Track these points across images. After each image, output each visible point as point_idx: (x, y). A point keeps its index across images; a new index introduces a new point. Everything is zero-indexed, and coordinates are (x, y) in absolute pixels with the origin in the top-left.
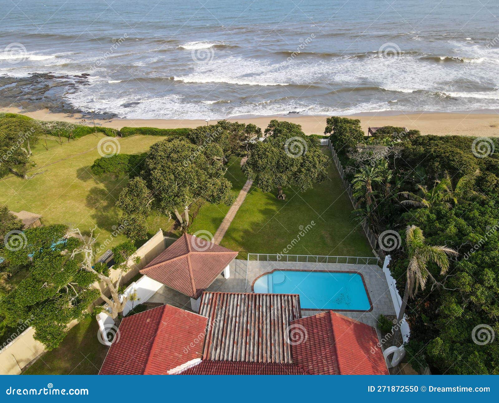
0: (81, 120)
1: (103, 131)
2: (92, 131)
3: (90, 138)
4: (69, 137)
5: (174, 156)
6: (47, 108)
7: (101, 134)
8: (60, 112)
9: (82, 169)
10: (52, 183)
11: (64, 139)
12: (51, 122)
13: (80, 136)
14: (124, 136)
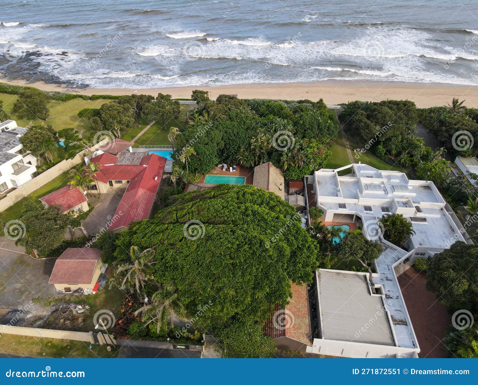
0: (66, 89)
1: (81, 97)
2: (75, 97)
3: (75, 101)
4: (63, 100)
5: (110, 109)
6: (43, 80)
7: (80, 99)
8: (52, 83)
9: (72, 117)
10: (59, 123)
11: (60, 102)
12: (52, 92)
13: (69, 100)
14: (93, 100)
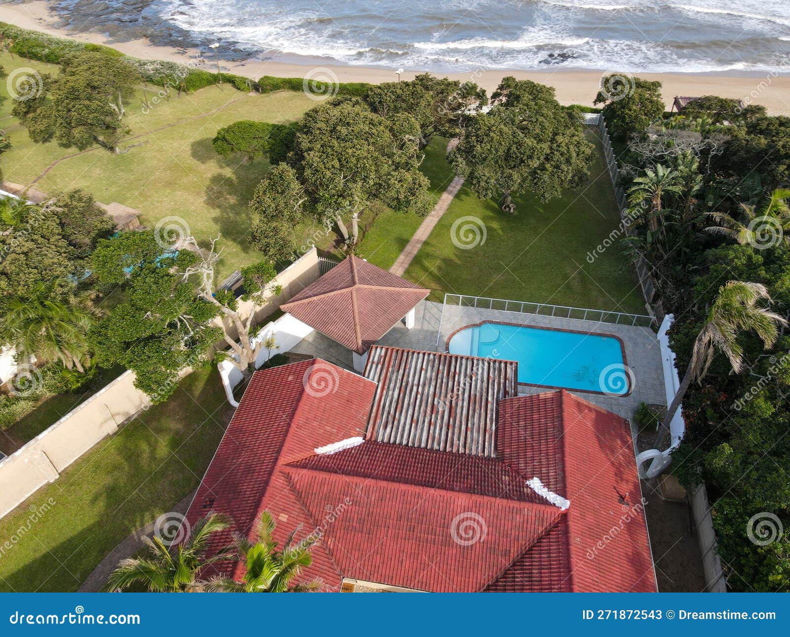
0: (198, 60)
1: (231, 81)
2: (214, 80)
3: (211, 92)
5: (342, 130)
7: (228, 86)
9: (199, 143)
10: (155, 162)
12: (152, 63)
13: (196, 87)
14: (264, 91)
